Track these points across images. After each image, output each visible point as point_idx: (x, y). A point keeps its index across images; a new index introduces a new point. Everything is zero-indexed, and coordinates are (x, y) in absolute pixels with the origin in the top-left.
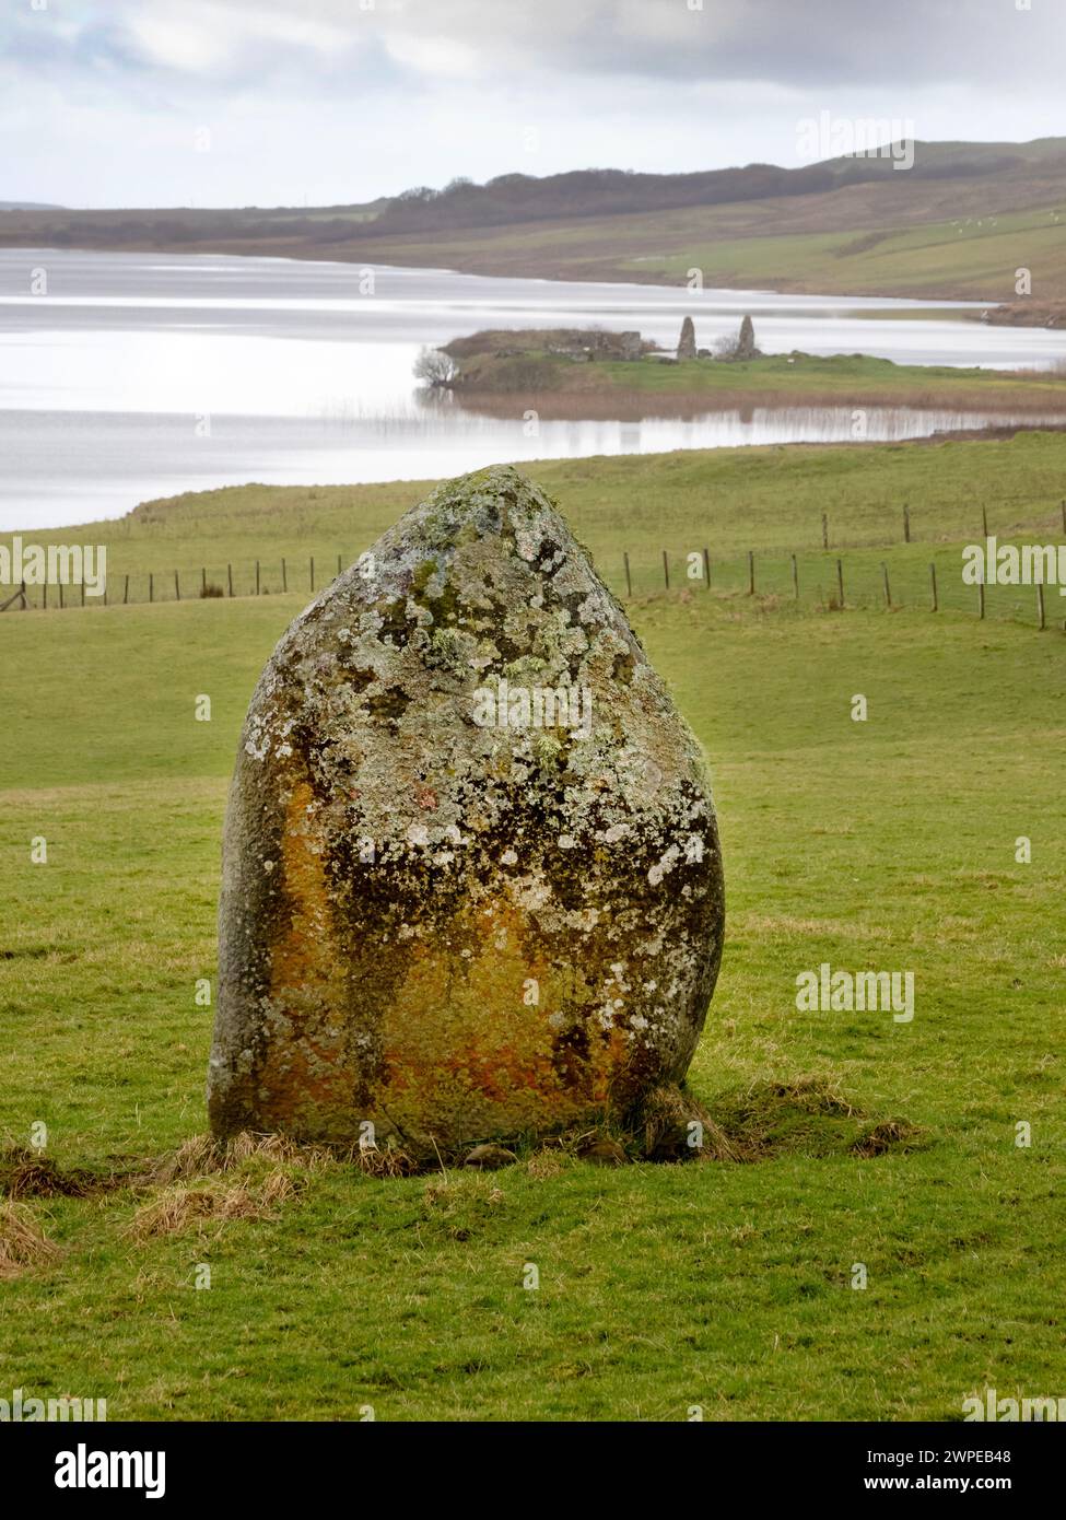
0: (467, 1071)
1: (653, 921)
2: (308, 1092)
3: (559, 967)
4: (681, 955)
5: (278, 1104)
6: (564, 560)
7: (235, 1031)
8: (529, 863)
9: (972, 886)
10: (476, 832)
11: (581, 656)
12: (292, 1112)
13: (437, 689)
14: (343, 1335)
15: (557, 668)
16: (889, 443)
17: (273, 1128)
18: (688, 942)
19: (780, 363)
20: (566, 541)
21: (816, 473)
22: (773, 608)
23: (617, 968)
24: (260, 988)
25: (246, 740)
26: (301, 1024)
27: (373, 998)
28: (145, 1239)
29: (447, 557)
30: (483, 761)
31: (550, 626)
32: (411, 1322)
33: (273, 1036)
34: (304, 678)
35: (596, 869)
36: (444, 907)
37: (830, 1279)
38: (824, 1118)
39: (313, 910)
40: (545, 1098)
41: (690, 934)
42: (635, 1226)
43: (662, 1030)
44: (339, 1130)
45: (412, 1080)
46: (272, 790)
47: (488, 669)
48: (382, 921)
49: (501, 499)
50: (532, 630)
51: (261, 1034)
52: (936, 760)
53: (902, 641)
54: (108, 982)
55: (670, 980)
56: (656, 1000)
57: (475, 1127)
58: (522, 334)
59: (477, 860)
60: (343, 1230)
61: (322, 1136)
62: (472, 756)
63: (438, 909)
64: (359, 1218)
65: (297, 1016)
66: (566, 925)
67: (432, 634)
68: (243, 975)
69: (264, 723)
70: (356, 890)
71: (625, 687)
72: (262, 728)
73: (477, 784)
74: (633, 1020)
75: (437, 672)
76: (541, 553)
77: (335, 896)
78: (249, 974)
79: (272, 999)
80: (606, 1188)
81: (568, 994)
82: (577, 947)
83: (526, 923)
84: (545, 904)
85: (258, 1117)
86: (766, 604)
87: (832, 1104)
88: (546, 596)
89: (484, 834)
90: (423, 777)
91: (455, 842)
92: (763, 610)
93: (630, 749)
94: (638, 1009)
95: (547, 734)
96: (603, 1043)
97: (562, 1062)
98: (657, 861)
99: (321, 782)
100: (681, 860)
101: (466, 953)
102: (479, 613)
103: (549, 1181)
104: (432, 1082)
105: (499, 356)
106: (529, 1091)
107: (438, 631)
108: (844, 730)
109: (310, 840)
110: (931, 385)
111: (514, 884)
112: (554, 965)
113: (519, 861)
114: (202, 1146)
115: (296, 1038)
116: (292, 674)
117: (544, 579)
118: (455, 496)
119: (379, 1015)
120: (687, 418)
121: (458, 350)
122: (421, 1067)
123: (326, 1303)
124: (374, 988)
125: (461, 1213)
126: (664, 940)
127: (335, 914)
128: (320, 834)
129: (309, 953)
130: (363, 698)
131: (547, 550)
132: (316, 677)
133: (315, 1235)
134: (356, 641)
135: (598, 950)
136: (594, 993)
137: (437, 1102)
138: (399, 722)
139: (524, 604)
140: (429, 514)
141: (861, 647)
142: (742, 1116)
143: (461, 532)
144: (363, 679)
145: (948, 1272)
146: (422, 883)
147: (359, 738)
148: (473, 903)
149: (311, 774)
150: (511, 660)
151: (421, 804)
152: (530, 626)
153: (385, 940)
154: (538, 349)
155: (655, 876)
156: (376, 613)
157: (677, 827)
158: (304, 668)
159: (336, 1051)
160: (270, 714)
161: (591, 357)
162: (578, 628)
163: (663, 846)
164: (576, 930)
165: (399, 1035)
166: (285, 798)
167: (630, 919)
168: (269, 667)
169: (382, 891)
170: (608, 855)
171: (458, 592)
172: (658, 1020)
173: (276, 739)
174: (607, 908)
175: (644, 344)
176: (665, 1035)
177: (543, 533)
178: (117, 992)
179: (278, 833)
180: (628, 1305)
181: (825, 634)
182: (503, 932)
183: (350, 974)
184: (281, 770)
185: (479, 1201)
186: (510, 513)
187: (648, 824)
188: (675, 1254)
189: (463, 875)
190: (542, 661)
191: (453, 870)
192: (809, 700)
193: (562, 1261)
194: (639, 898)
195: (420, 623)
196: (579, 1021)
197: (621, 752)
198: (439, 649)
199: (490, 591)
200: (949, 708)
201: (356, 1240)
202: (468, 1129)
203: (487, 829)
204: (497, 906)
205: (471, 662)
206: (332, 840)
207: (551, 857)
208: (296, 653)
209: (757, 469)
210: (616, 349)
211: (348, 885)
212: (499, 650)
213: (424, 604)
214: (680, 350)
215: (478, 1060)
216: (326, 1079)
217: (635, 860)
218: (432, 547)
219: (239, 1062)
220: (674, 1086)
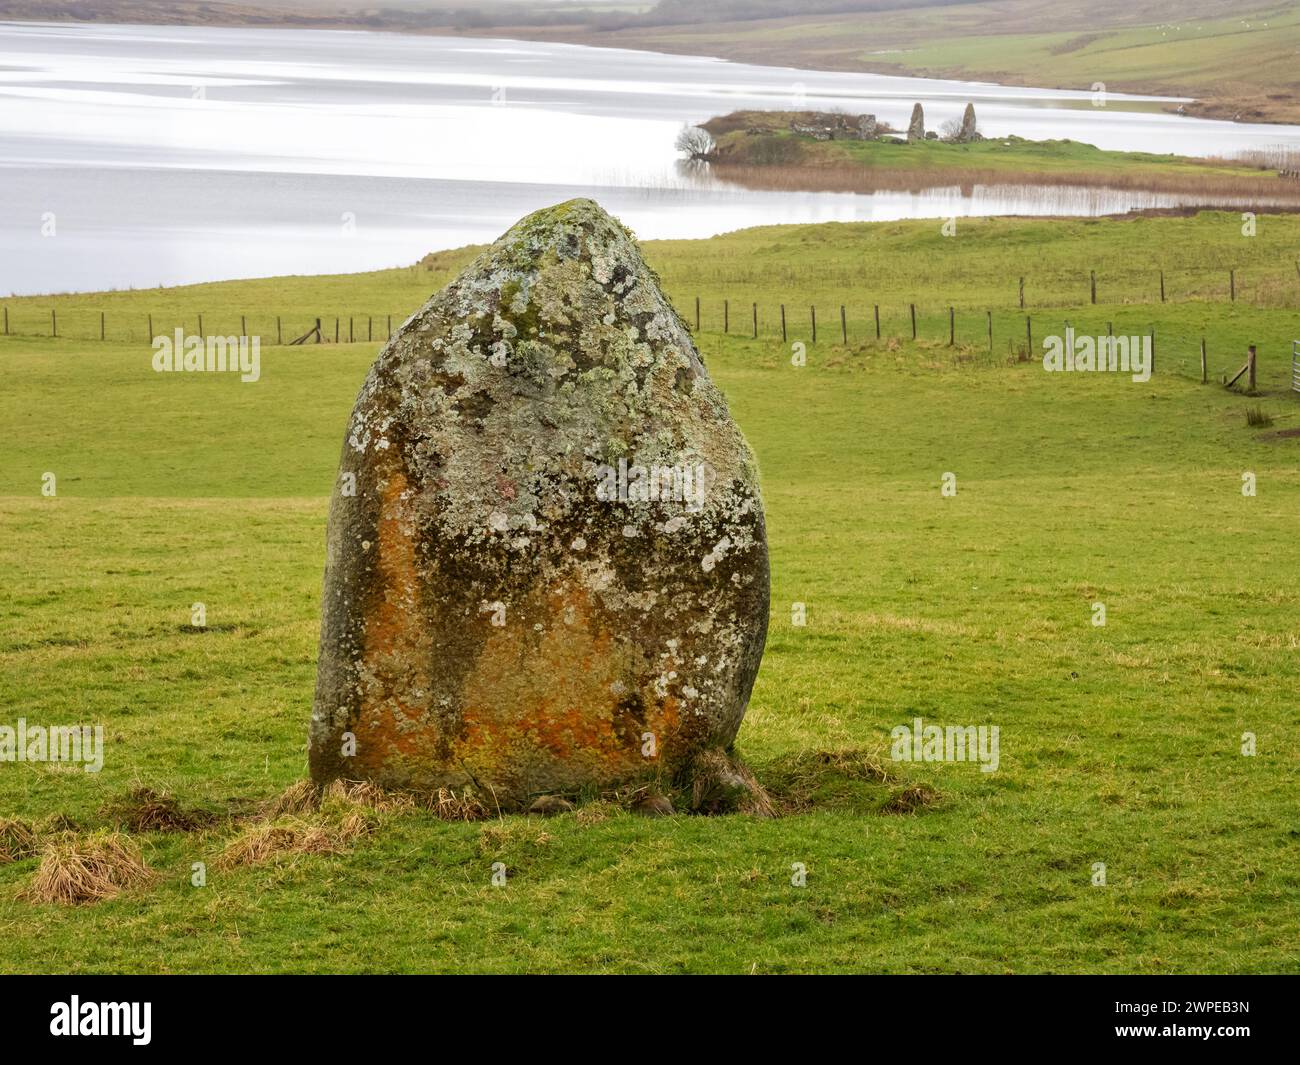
0: (536, 731)
1: (705, 604)
2: (394, 745)
3: (620, 641)
4: (730, 634)
5: (368, 755)
6: (635, 283)
7: (333, 690)
8: (596, 549)
9: (1074, 596)
10: (550, 521)
11: (647, 369)
12: (381, 762)
13: (519, 394)
14: (381, 953)
15: (626, 378)
16: (1090, 218)
17: (364, 776)
18: (736, 623)
19: (999, 146)
20: (637, 267)
21: (1021, 241)
22: (969, 358)
23: (672, 644)
24: (355, 653)
25: (349, 434)
26: (391, 685)
27: (454, 664)
28: (232, 868)
29: (530, 278)
30: (558, 458)
31: (620, 342)
32: (443, 944)
33: (366, 695)
34: (401, 381)
35: (656, 557)
36: (520, 586)
37: (820, 917)
38: (861, 783)
39: (403, 585)
40: (605, 757)
41: (738, 616)
42: (658, 868)
43: (711, 700)
44: (422, 780)
45: (488, 738)
46: (370, 479)
47: (565, 377)
48: (464, 596)
49: (581, 228)
50: (604, 344)
51: (355, 693)
52: (1097, 494)
53: (1081, 389)
54: (279, 653)
55: (719, 656)
56: (706, 673)
57: (542, 781)
58: (772, 115)
59: (551, 545)
60: (405, 865)
61: (407, 784)
62: (548, 454)
63: (515, 588)
64: (420, 855)
65: (387, 678)
66: (627, 604)
67: (515, 345)
68: (340, 641)
69: (365, 420)
70: (443, 569)
71: (685, 397)
72: (364, 424)
73: (552, 478)
74: (685, 690)
75: (519, 379)
76: (614, 278)
77: (424, 573)
78: (346, 640)
79: (365, 662)
80: (641, 834)
81: (628, 666)
82: (636, 625)
83: (592, 602)
84: (610, 586)
85: (351, 766)
86: (963, 354)
87: (870, 771)
88: (617, 315)
89: (557, 522)
90: (505, 471)
91: (532, 529)
92: (960, 359)
93: (689, 452)
94: (690, 680)
95: (616, 436)
96: (658, 709)
97: (620, 726)
98: (710, 551)
99: (414, 472)
100: (730, 551)
101: (538, 626)
102: (558, 328)
103: (592, 827)
104: (505, 740)
105: (749, 134)
106: (591, 750)
107: (521, 342)
108: (1024, 466)
109: (403, 523)
110: (1130, 168)
111: (583, 567)
112: (617, 640)
113: (588, 547)
114: (302, 791)
115: (385, 697)
116: (392, 377)
117: (616, 300)
118: (540, 225)
119: (460, 679)
120: (915, 192)
121: (715, 127)
122: (495, 726)
123: (372, 926)
124: (457, 656)
125: (511, 853)
126: (714, 620)
127: (423, 589)
128: (412, 518)
129: (400, 623)
130: (453, 399)
131: (619, 274)
132: (412, 381)
133: (380, 868)
134: (448, 349)
135: (655, 628)
136: (651, 665)
137: (510, 757)
138: (485, 422)
139: (598, 321)
140: (517, 240)
141: (1044, 394)
142: (791, 779)
143: (544, 256)
144: (453, 383)
145: (922, 915)
146: (501, 564)
147: (448, 435)
148: (546, 583)
149: (406, 465)
150: (585, 370)
151: (501, 495)
152: (602, 341)
153: (467, 613)
154: (786, 128)
155: (708, 564)
156: (466, 325)
157: (728, 521)
158: (402, 372)
159: (421, 710)
160: (371, 412)
161: (832, 136)
162: (645, 344)
163: (715, 538)
164: (636, 609)
165: (477, 697)
166: (382, 485)
167: (685, 601)
168: (372, 371)
169: (465, 570)
170: (666, 544)
171: (540, 309)
172: (708, 691)
173: (376, 434)
174: (664, 590)
175: (878, 126)
176: (713, 704)
177: (617, 260)
178: (286, 662)
179: (374, 516)
180: (636, 934)
181: (1014, 381)
182: (572, 609)
183: (435, 642)
184: (379, 461)
185: (528, 842)
186: (588, 241)
187: (703, 518)
188: (686, 891)
189: (538, 558)
190: (612, 371)
191: (529, 553)
192: (995, 439)
193: (587, 896)
194: (693, 583)
195: (505, 335)
196: (637, 690)
197: (680, 454)
198: (522, 359)
199: (568, 309)
200: (1117, 449)
201: (415, 873)
202: (536, 782)
203: (559, 518)
204: (567, 586)
205: (549, 371)
206: (423, 524)
207: (616, 544)
208: (396, 359)
209: (970, 237)
210: (852, 130)
211: (435, 564)
212: (575, 361)
213: (509, 319)
214: (911, 132)
215: (546, 721)
216: (412, 735)
217: (691, 549)
218: (518, 269)
219: (336, 718)
220: (721, 750)
